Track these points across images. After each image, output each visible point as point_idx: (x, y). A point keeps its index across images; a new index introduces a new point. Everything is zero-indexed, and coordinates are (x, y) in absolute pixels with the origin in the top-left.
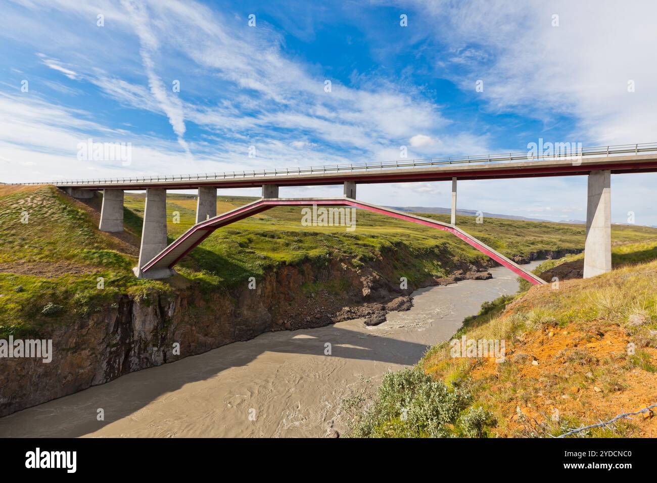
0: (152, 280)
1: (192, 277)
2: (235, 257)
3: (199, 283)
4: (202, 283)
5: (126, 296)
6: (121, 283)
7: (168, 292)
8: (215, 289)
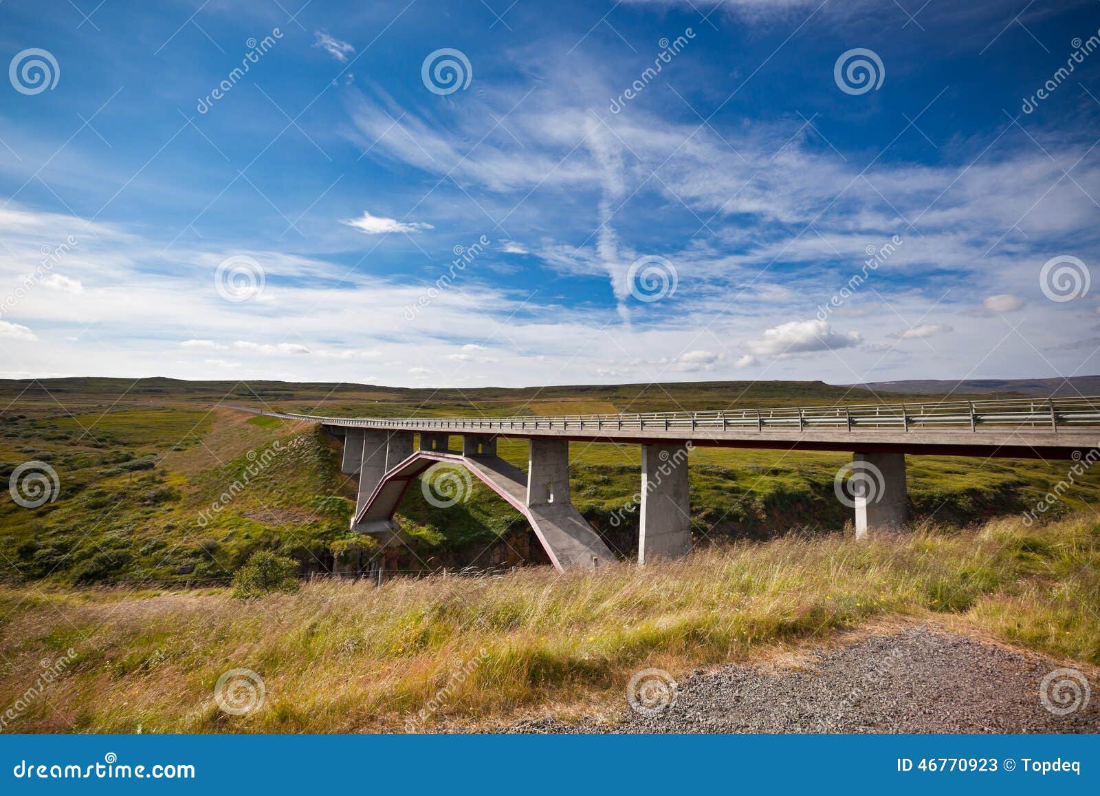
0: (363, 534)
1: (413, 533)
2: (481, 507)
3: (417, 541)
4: (420, 541)
5: (327, 550)
6: (329, 535)
7: (372, 549)
8: (432, 550)
